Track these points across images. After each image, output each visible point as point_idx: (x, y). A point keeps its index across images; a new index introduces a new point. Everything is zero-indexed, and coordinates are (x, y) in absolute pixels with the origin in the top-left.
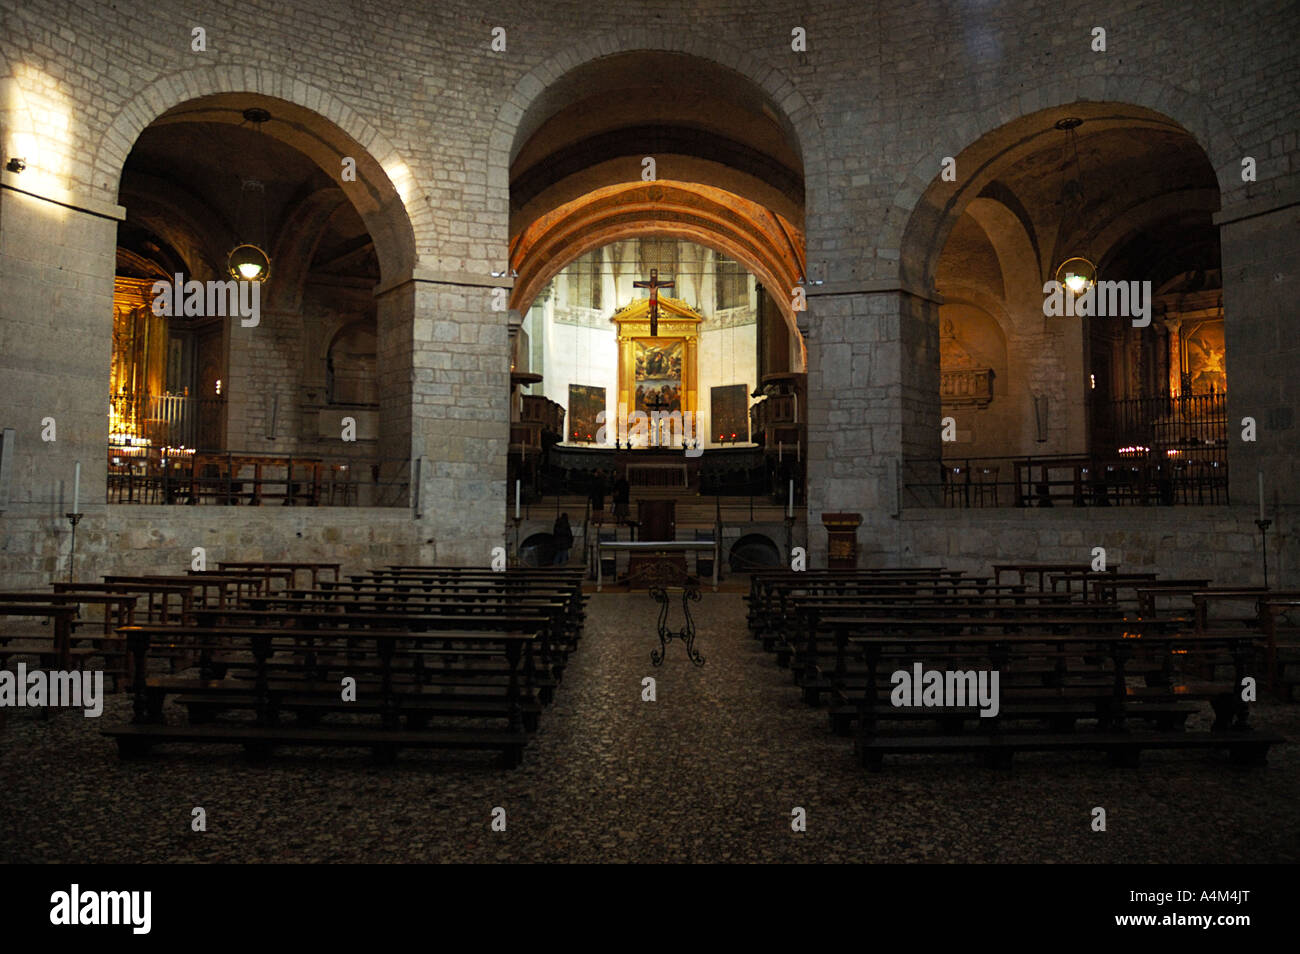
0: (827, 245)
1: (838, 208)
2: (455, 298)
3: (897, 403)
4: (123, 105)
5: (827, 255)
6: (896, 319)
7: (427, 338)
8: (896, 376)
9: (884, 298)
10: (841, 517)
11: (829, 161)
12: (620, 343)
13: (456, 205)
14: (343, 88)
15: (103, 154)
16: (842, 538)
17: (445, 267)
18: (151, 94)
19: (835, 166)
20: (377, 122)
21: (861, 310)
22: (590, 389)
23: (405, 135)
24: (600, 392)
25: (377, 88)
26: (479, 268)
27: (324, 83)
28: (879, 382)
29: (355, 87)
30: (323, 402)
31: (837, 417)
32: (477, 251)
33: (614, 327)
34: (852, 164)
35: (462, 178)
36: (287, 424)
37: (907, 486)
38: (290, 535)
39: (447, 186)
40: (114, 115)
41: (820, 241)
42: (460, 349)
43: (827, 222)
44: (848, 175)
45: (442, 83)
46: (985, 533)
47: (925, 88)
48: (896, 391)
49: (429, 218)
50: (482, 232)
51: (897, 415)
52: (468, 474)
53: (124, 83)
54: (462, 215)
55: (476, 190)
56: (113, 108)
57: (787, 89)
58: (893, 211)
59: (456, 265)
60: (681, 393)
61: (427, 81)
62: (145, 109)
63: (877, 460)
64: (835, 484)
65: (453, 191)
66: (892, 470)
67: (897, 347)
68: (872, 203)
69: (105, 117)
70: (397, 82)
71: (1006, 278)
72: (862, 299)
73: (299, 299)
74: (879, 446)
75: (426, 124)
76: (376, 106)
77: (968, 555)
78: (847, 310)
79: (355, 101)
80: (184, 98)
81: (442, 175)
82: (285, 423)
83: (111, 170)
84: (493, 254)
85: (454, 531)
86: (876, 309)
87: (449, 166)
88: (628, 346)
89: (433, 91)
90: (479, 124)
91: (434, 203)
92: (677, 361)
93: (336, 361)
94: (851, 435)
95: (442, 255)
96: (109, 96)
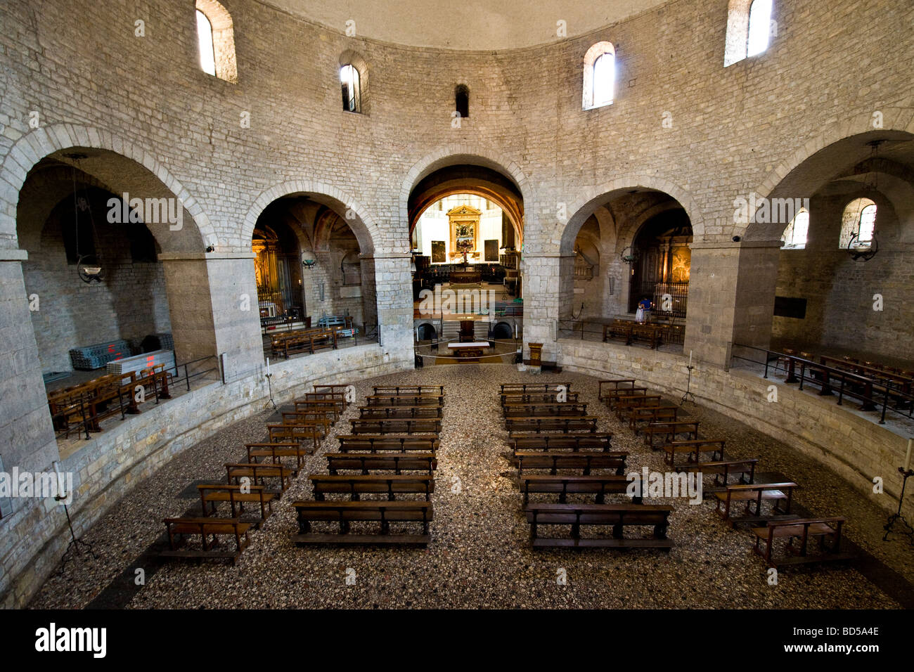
0: (532, 237)
1: (537, 222)
2: (390, 263)
3: (557, 300)
4: (249, 209)
5: (532, 241)
6: (558, 268)
7: (381, 280)
8: (557, 290)
9: (554, 259)
10: (535, 344)
11: (534, 203)
12: (450, 223)
13: (388, 226)
14: (338, 183)
15: (243, 232)
16: (536, 352)
17: (385, 251)
18: (259, 201)
19: (536, 205)
20: (353, 195)
21: (545, 263)
22: (440, 242)
23: (365, 199)
24: (443, 243)
25: (352, 180)
26: (398, 250)
27: (330, 182)
28: (550, 291)
29: (343, 181)
30: (341, 284)
31: (534, 303)
32: (398, 244)
33: (448, 217)
34: (543, 204)
35: (389, 214)
36: (328, 294)
37: (560, 329)
38: (335, 360)
39: (384, 218)
40: (245, 215)
41: (529, 236)
42: (393, 282)
43: (532, 228)
44: (541, 209)
45: (378, 174)
46: (588, 350)
47: (574, 173)
48: (557, 295)
49: (377, 232)
50: (399, 236)
51: (557, 304)
52: (400, 328)
53: (248, 199)
54: (391, 230)
55: (395, 219)
56: (245, 212)
57: (518, 170)
58: (559, 225)
59: (390, 250)
60: (473, 243)
61: (372, 174)
62: (258, 208)
63: (549, 320)
64: (533, 328)
65: (386, 221)
66: (555, 323)
67: (558, 278)
68: (551, 221)
69: (242, 217)
70: (360, 176)
71: (601, 230)
72: (545, 259)
73: (328, 246)
74: (550, 315)
75: (373, 193)
76: (352, 188)
77: (581, 357)
78: (539, 263)
79: (344, 187)
80: (273, 200)
81: (382, 214)
82: (327, 294)
83: (248, 238)
84: (403, 244)
85: (396, 349)
86: (550, 263)
87: (384, 210)
88: (454, 225)
89: (375, 178)
90: (395, 191)
91: (379, 226)
92: (472, 230)
93: (345, 268)
94: (539, 310)
95: (384, 247)
96: (242, 207)
